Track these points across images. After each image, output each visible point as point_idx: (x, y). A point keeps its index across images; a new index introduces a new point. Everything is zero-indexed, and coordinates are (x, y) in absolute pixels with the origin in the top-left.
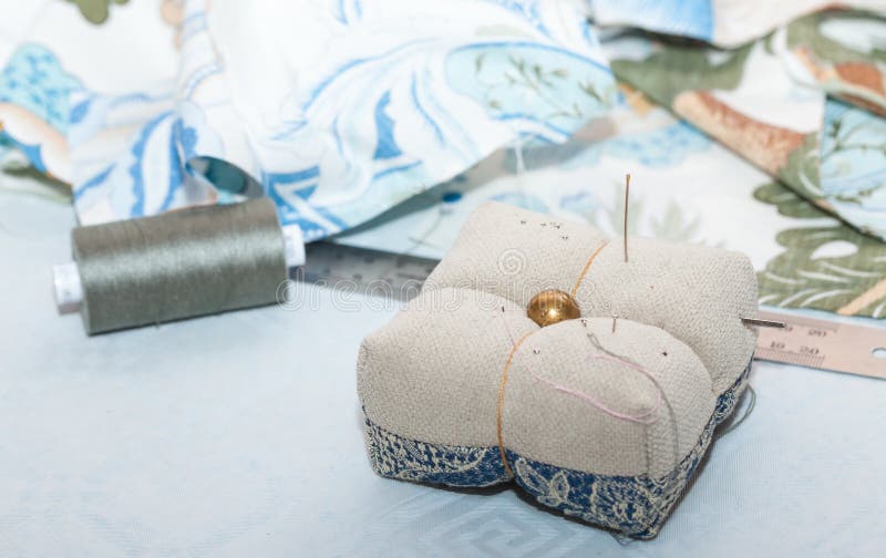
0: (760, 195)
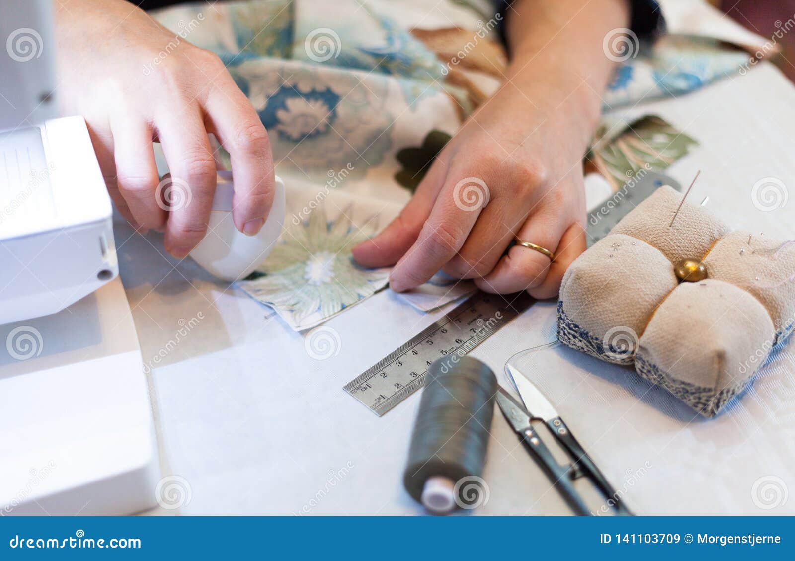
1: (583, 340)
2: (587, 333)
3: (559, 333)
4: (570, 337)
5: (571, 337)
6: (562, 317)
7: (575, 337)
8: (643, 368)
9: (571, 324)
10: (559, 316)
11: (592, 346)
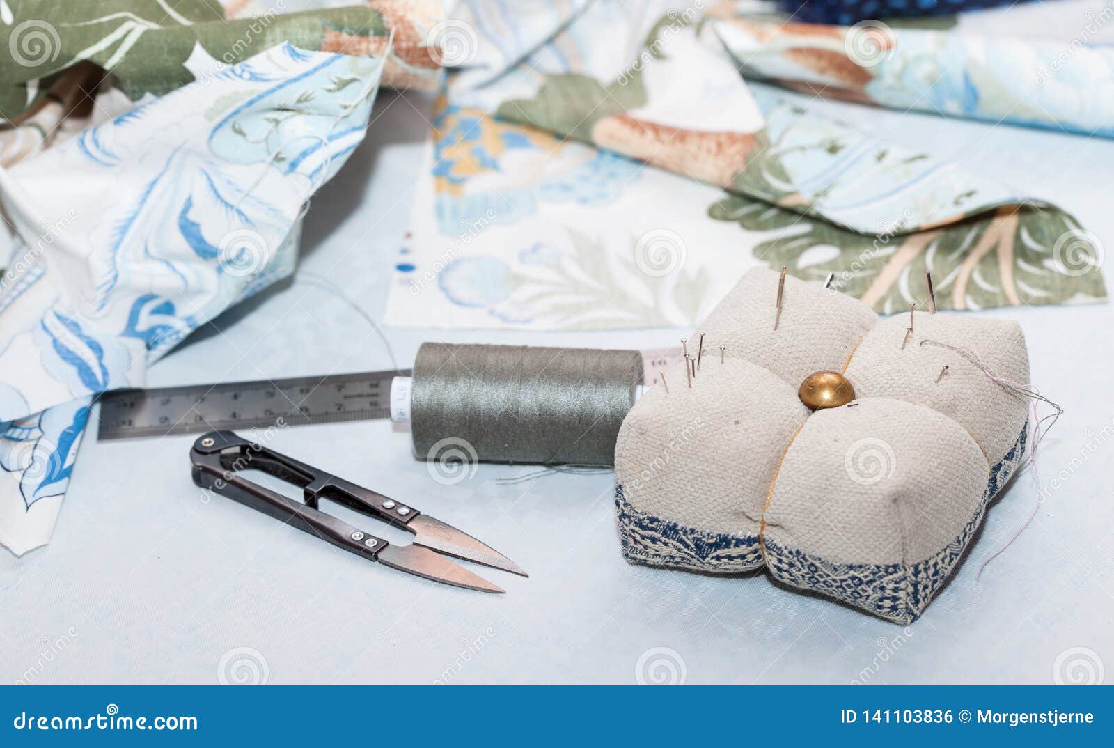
0: (715, 213)
1: (671, 541)
2: (675, 525)
3: (625, 543)
4: (647, 544)
5: (648, 542)
6: (625, 512)
7: (654, 540)
8: (780, 561)
9: (644, 519)
10: (620, 513)
11: (687, 546)
